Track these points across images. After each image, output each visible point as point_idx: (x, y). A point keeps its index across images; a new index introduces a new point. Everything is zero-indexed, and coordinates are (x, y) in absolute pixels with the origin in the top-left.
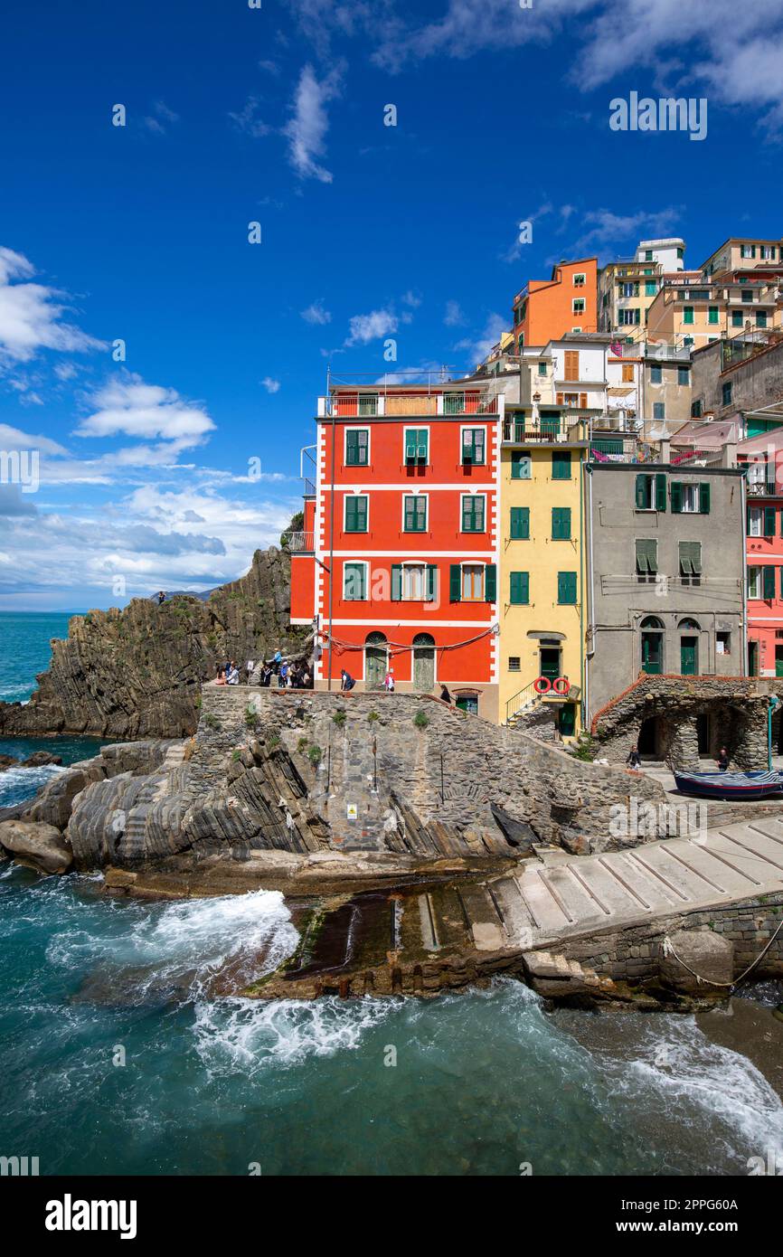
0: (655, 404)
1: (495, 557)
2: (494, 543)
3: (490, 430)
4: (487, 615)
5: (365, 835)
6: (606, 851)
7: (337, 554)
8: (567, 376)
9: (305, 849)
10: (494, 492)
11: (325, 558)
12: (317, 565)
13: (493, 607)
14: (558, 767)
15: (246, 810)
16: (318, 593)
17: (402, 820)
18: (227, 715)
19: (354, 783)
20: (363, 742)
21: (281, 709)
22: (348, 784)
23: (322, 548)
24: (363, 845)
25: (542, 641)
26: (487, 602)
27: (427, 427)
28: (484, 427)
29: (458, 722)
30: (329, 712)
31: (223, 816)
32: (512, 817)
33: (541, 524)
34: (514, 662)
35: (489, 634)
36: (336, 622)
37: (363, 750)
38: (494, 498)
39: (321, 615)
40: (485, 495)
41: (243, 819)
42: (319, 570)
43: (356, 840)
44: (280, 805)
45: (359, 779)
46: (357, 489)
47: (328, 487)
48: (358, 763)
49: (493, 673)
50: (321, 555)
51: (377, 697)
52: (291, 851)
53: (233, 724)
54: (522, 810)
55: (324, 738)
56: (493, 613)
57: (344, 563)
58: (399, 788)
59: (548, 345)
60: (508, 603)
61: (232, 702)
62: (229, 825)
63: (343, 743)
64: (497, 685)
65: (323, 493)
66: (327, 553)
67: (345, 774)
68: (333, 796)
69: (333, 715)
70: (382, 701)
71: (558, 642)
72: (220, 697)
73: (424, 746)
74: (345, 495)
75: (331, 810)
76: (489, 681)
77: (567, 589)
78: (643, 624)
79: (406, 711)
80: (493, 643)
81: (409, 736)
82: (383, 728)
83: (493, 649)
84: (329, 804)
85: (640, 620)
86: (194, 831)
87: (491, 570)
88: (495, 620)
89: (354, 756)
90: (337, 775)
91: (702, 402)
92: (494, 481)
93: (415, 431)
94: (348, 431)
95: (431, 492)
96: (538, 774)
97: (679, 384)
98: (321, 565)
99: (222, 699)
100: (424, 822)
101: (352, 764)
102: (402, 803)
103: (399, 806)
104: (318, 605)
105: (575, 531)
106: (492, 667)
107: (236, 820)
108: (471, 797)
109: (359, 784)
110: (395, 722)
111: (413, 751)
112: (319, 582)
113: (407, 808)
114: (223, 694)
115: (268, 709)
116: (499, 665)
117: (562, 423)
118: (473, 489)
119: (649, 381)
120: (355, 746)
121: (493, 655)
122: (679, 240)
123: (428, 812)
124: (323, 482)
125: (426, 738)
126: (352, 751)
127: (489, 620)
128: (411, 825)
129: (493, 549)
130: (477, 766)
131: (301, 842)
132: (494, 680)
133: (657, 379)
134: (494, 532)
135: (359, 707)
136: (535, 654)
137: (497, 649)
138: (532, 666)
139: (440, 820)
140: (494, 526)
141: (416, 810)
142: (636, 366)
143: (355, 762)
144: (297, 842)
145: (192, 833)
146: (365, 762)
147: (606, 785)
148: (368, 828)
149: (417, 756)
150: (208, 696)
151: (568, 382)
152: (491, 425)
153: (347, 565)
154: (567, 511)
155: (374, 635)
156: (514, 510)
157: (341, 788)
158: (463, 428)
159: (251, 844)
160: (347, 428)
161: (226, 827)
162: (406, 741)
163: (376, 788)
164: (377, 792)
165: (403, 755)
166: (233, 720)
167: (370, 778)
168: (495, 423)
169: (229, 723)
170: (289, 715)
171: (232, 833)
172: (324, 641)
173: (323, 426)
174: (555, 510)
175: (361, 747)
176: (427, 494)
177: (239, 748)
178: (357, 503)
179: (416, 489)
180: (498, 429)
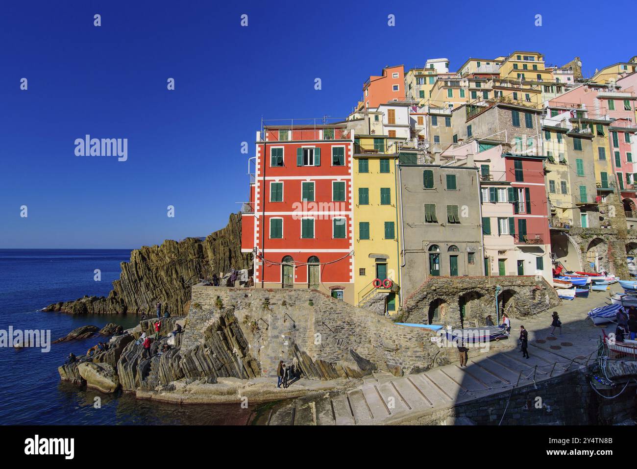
0: (435, 136)
1: (351, 214)
2: (350, 207)
3: (347, 148)
4: (347, 246)
6: (411, 373)
7: (266, 213)
8: (389, 122)
9: (247, 377)
10: (350, 180)
11: (260, 216)
12: (256, 219)
13: (350, 241)
14: (385, 328)
15: (215, 355)
16: (256, 235)
17: (301, 359)
18: (205, 302)
19: (275, 340)
20: (279, 316)
21: (234, 299)
22: (271, 340)
23: (259, 210)
25: (377, 259)
26: (347, 238)
27: (314, 147)
28: (344, 146)
29: (332, 304)
30: (261, 300)
32: (361, 356)
33: (375, 196)
34: (362, 272)
35: (348, 256)
36: (266, 251)
37: (279, 321)
38: (350, 183)
39: (258, 247)
40: (345, 181)
41: (213, 360)
42: (256, 223)
44: (234, 352)
45: (277, 337)
46: (277, 179)
47: (262, 178)
48: (277, 328)
49: (351, 277)
50: (257, 214)
51: (287, 291)
52: (240, 378)
53: (208, 307)
54: (366, 352)
55: (258, 314)
56: (351, 244)
57: (270, 218)
58: (298, 342)
59: (379, 107)
60: (359, 239)
61: (208, 295)
63: (269, 317)
64: (353, 284)
65: (259, 181)
66: (261, 213)
67: (270, 334)
68: (263, 347)
69: (263, 302)
70: (290, 293)
71: (385, 260)
72: (201, 293)
73: (313, 318)
74: (271, 182)
75: (262, 354)
76: (349, 281)
77: (389, 231)
78: (430, 249)
79: (303, 299)
80: (351, 260)
81: (305, 313)
82: (290, 308)
83: (351, 264)
84: (261, 351)
85: (429, 247)
86: (185, 368)
87: (349, 222)
88: (351, 248)
89: (275, 324)
90: (265, 335)
91: (458, 135)
92: (350, 174)
93: (308, 148)
94: (273, 149)
95: (317, 181)
96: (375, 332)
97: (446, 126)
98: (258, 220)
99: (203, 293)
100: (314, 360)
101: (274, 328)
102: (301, 350)
103: (299, 352)
104: (256, 241)
105: (393, 200)
106: (351, 274)
107: (209, 361)
108: (339, 346)
109: (278, 340)
110: (297, 305)
111: (306, 321)
112: (256, 229)
113: (304, 353)
115: (228, 299)
116: (354, 273)
117: (385, 144)
118: (339, 178)
119: (431, 124)
120: (275, 319)
121: (351, 267)
122: (446, 59)
123: (315, 355)
124: (259, 175)
125: (314, 314)
126: (274, 321)
127: (349, 248)
128: (306, 363)
129: (350, 210)
130: (342, 328)
131: (245, 372)
132: (352, 281)
133: (435, 123)
134: (350, 201)
135: (277, 297)
136: (373, 266)
137: (353, 264)
138: (371, 274)
139: (322, 359)
140: (350, 198)
141: (308, 353)
142: (424, 116)
144: (243, 374)
146: (280, 328)
147: (411, 337)
149: (309, 323)
150: (195, 292)
151: (390, 125)
152: (347, 145)
153: (271, 220)
154: (388, 190)
155: (286, 258)
156: (360, 190)
157: (267, 342)
158: (332, 146)
159: (217, 374)
160: (272, 147)
161: (204, 365)
162: (303, 316)
163: (287, 342)
164: (287, 344)
165: (301, 323)
166: (208, 305)
167: (283, 336)
168: (349, 144)
169: (206, 307)
170: (239, 302)
171: (207, 369)
172: (259, 261)
173: (259, 146)
174: (382, 189)
175: (278, 319)
176: (314, 182)
177: (211, 321)
178: (277, 187)
179: (308, 179)
180: (351, 147)
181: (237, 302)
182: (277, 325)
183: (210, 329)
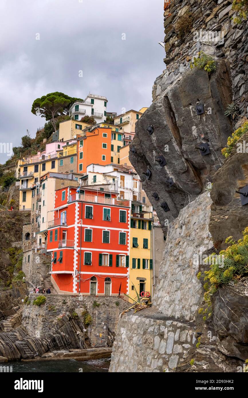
0: (143, 197)
1: (129, 253)
2: (128, 248)
3: (127, 212)
4: (126, 272)
5: (102, 342)
7: (82, 249)
10: (128, 232)
11: (79, 250)
12: (75, 252)
13: (128, 269)
15: (67, 336)
16: (75, 262)
18: (56, 304)
19: (99, 325)
20: (102, 312)
21: (74, 302)
22: (97, 326)
23: (78, 246)
24: (101, 346)
25: (141, 281)
26: (126, 267)
27: (110, 208)
28: (126, 210)
29: (127, 305)
30: (91, 302)
31: (61, 338)
33: (140, 243)
34: (133, 287)
35: (126, 278)
36: (82, 273)
37: (102, 314)
38: (128, 234)
39: (77, 270)
40: (126, 232)
41: (67, 339)
42: (76, 254)
43: (99, 344)
44: (78, 333)
45: (100, 324)
46: (89, 227)
47: (80, 225)
48: (100, 319)
49: (127, 291)
50: (77, 249)
51: (105, 297)
52: (81, 349)
55: (91, 311)
56: (128, 271)
57: (84, 252)
58: (110, 327)
60: (132, 268)
61: (58, 300)
62: (62, 342)
63: (96, 312)
64: (128, 295)
65: (78, 227)
66: (79, 248)
67: (97, 322)
68: (93, 330)
69: (93, 303)
70: (107, 298)
71: (144, 281)
72: (53, 298)
73: (118, 313)
74: (85, 228)
76: (126, 293)
79: (114, 302)
80: (128, 281)
81: (114, 309)
82: (107, 307)
83: (127, 283)
84: (92, 333)
86: (51, 345)
87: (127, 257)
88: (128, 273)
89: (99, 316)
90: (94, 323)
92: (128, 228)
93: (106, 209)
94: (86, 206)
98: (77, 252)
99: (54, 299)
101: (98, 319)
102: (112, 331)
103: (111, 332)
104: (75, 267)
105: (149, 246)
106: (127, 289)
107: (64, 339)
109: (100, 326)
110: (111, 305)
111: (115, 314)
112: (76, 258)
114: (55, 297)
115: (70, 302)
116: (129, 289)
118: (123, 230)
119: (141, 188)
120: (100, 313)
124: (78, 223)
125: (119, 310)
126: (99, 315)
129: (128, 250)
131: (84, 345)
134: (128, 245)
135: (100, 301)
136: (139, 285)
138: (138, 288)
140: (128, 243)
143: (99, 319)
144: (83, 346)
145: (50, 346)
146: (102, 318)
148: (103, 340)
149: (116, 316)
152: (128, 210)
153: (85, 253)
154: (147, 240)
155: (93, 278)
156: (134, 238)
157: (95, 327)
158: (120, 210)
159: (69, 348)
160: (86, 205)
161: (61, 342)
162: (114, 311)
163: (105, 327)
164: (105, 328)
165: (113, 315)
166: (58, 306)
167: (103, 323)
168: (129, 210)
169: (57, 307)
170: (78, 304)
171: (63, 344)
172: (77, 279)
173: (79, 203)
174: (144, 239)
175: (101, 313)
176: (110, 231)
177: (60, 316)
178: (88, 232)
179: (106, 229)
180: (130, 212)
181: (76, 304)
182: (100, 316)
183: (62, 321)
